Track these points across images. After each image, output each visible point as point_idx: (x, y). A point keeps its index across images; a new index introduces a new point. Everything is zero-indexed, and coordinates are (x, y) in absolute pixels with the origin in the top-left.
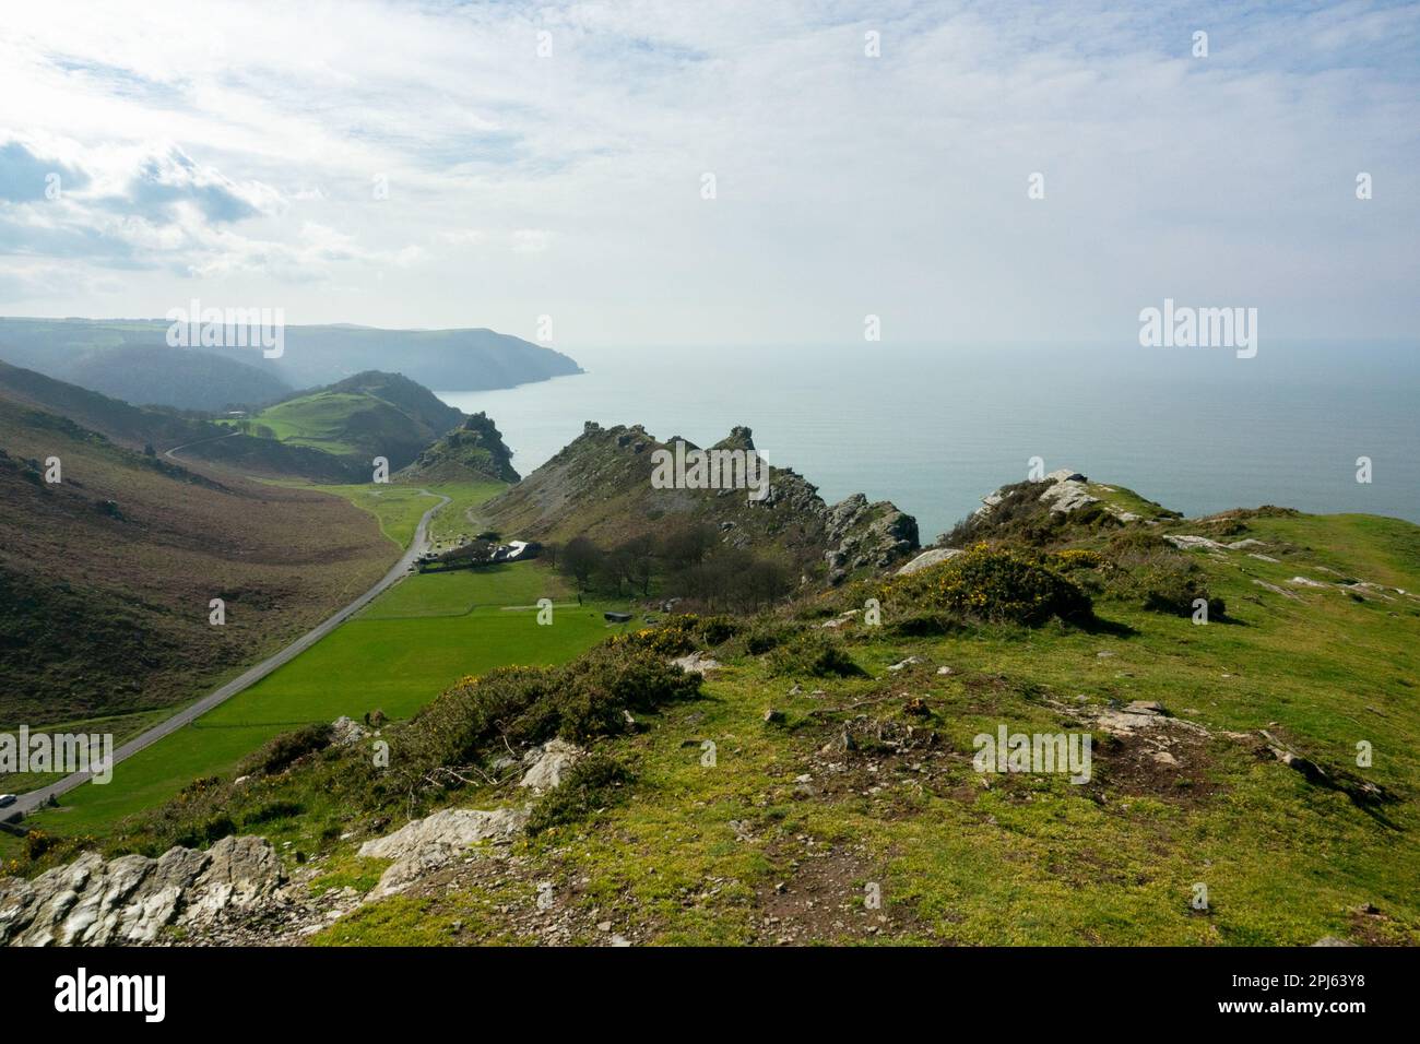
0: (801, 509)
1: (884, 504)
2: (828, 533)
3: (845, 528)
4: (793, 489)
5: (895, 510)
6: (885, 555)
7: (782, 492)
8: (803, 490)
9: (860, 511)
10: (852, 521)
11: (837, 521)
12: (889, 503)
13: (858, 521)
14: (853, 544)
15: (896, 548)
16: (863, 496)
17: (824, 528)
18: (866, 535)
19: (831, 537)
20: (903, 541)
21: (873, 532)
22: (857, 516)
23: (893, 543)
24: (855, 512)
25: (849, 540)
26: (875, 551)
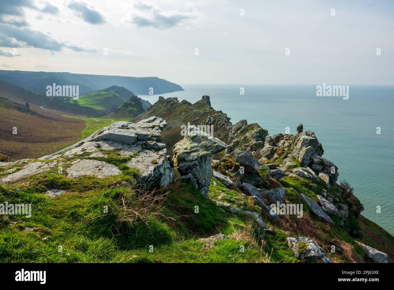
0: (222, 126)
1: (254, 124)
2: (229, 137)
3: (236, 135)
4: (220, 118)
5: (259, 127)
6: (249, 148)
7: (215, 120)
8: (223, 119)
9: (243, 127)
10: (239, 132)
11: (233, 132)
12: (257, 124)
13: (242, 132)
14: (236, 142)
15: (256, 144)
16: (246, 121)
17: (228, 135)
18: (243, 138)
19: (229, 139)
20: (260, 141)
21: (246, 137)
22: (241, 130)
23: (255, 142)
24: (241, 128)
25: (235, 140)
26: (245, 146)
